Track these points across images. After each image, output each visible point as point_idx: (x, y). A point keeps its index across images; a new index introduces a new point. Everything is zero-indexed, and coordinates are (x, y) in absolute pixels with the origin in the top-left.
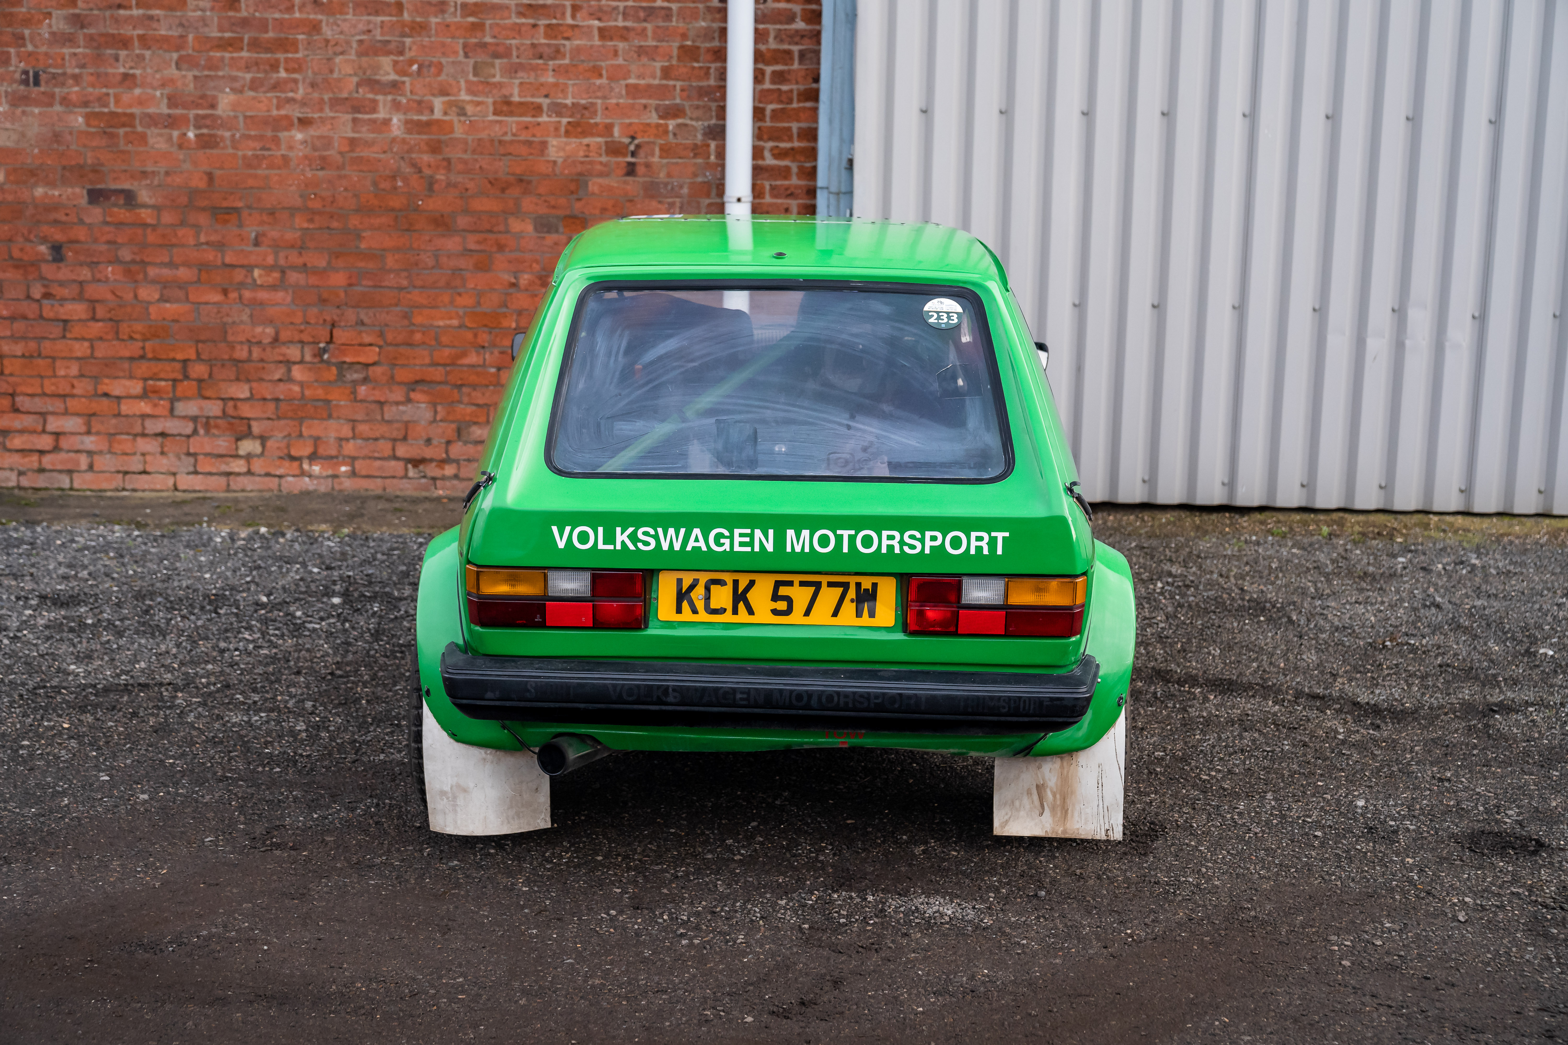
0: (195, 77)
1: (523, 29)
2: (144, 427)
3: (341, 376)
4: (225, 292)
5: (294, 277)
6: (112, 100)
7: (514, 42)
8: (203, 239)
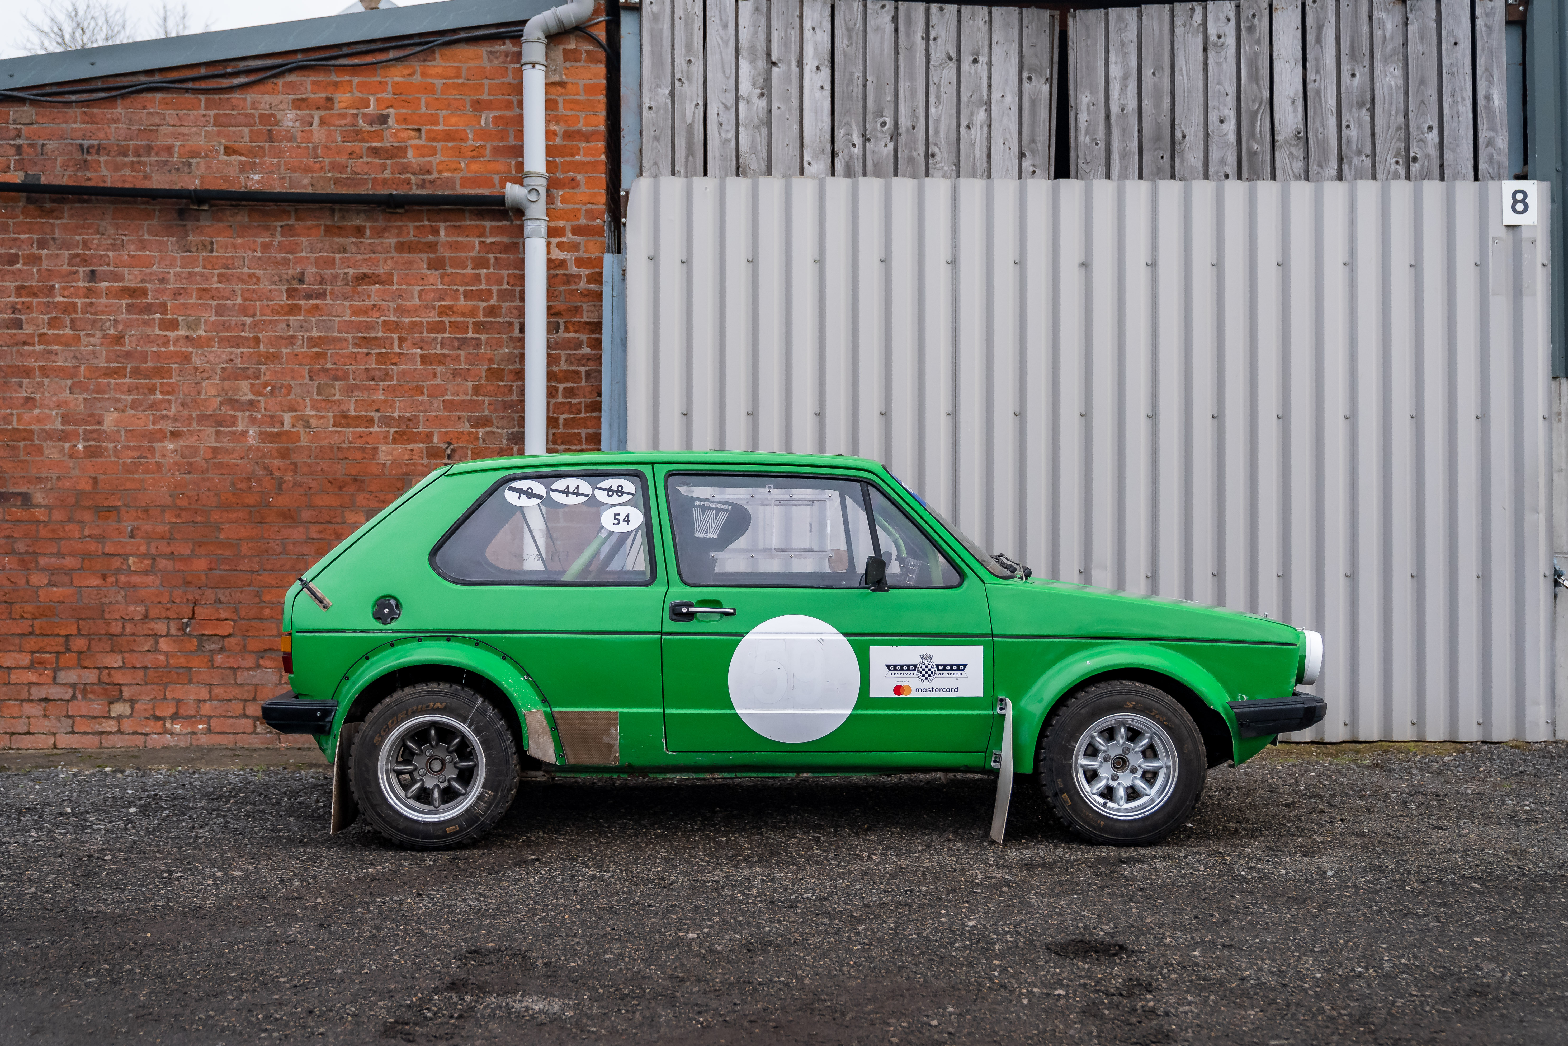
0: (85, 399)
1: (359, 357)
2: (30, 694)
3: (200, 646)
4: (104, 577)
5: (163, 563)
6: (15, 419)
7: (350, 367)
8: (86, 533)
